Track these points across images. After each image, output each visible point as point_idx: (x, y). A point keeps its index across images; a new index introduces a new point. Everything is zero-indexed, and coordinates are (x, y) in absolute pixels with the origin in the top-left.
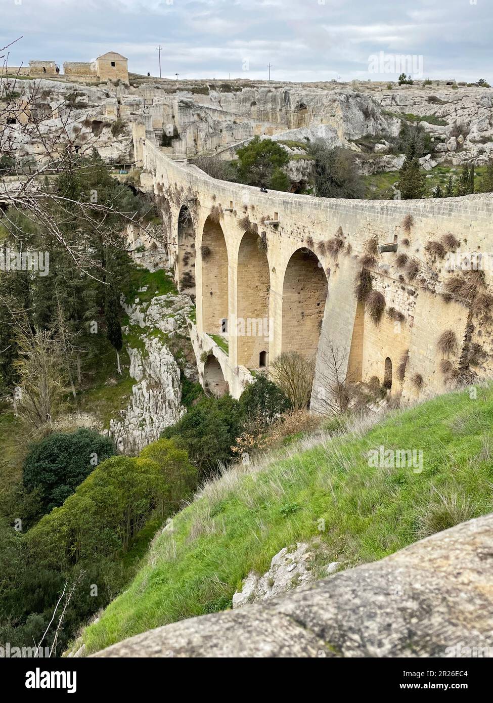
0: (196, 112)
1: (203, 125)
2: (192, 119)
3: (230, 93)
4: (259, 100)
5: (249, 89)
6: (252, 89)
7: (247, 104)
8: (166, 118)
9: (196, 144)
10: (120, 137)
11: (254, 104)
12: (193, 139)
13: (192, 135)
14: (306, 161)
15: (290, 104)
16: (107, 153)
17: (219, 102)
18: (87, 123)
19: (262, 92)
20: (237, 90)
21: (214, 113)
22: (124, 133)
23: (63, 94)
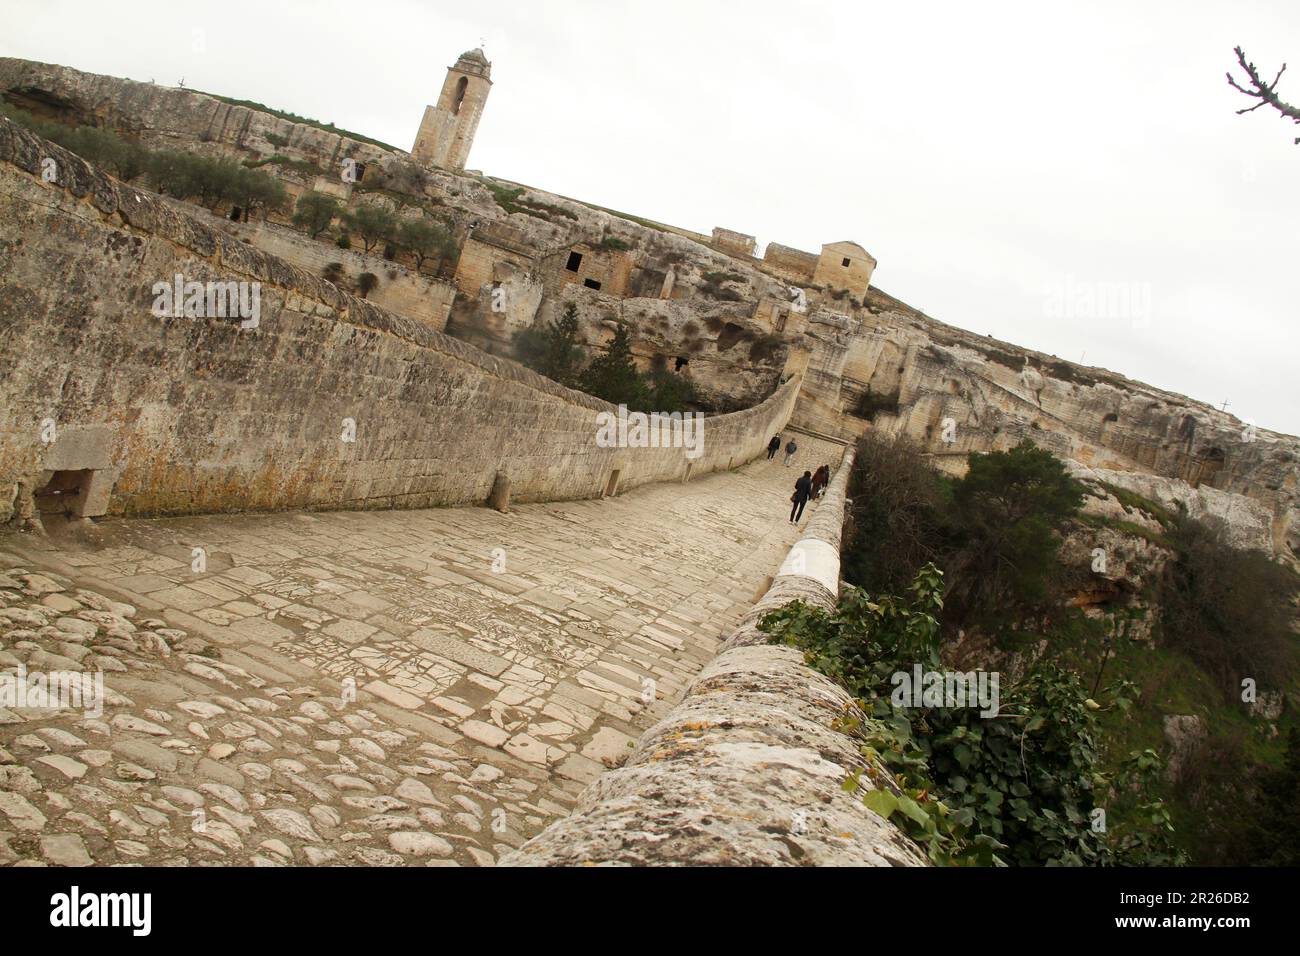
0: (953, 377)
1: (956, 405)
2: (939, 387)
3: (1065, 383)
4: (1126, 415)
5: (1110, 387)
6: (1118, 391)
7: (1096, 415)
8: (883, 367)
9: (929, 437)
10: (762, 364)
11: (1112, 418)
12: (926, 423)
13: (926, 416)
14: (1151, 546)
15: (1191, 443)
16: (724, 384)
17: (1038, 391)
18: (713, 324)
19: (1136, 402)
20: (1084, 382)
21: (993, 392)
22: (772, 358)
23: (702, 267)
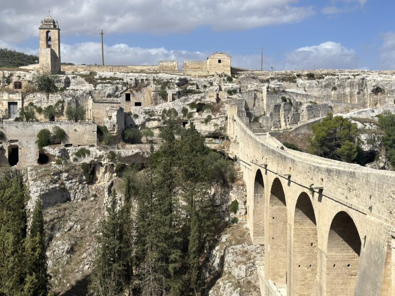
0: (282, 96)
1: (287, 106)
2: (278, 101)
3: (314, 81)
4: (339, 85)
5: (330, 77)
6: (334, 77)
7: (328, 89)
8: (257, 101)
10: (218, 115)
11: (335, 89)
13: (278, 114)
15: (367, 88)
17: (304, 87)
18: (193, 105)
20: (320, 78)
22: (221, 112)
23: (177, 84)
